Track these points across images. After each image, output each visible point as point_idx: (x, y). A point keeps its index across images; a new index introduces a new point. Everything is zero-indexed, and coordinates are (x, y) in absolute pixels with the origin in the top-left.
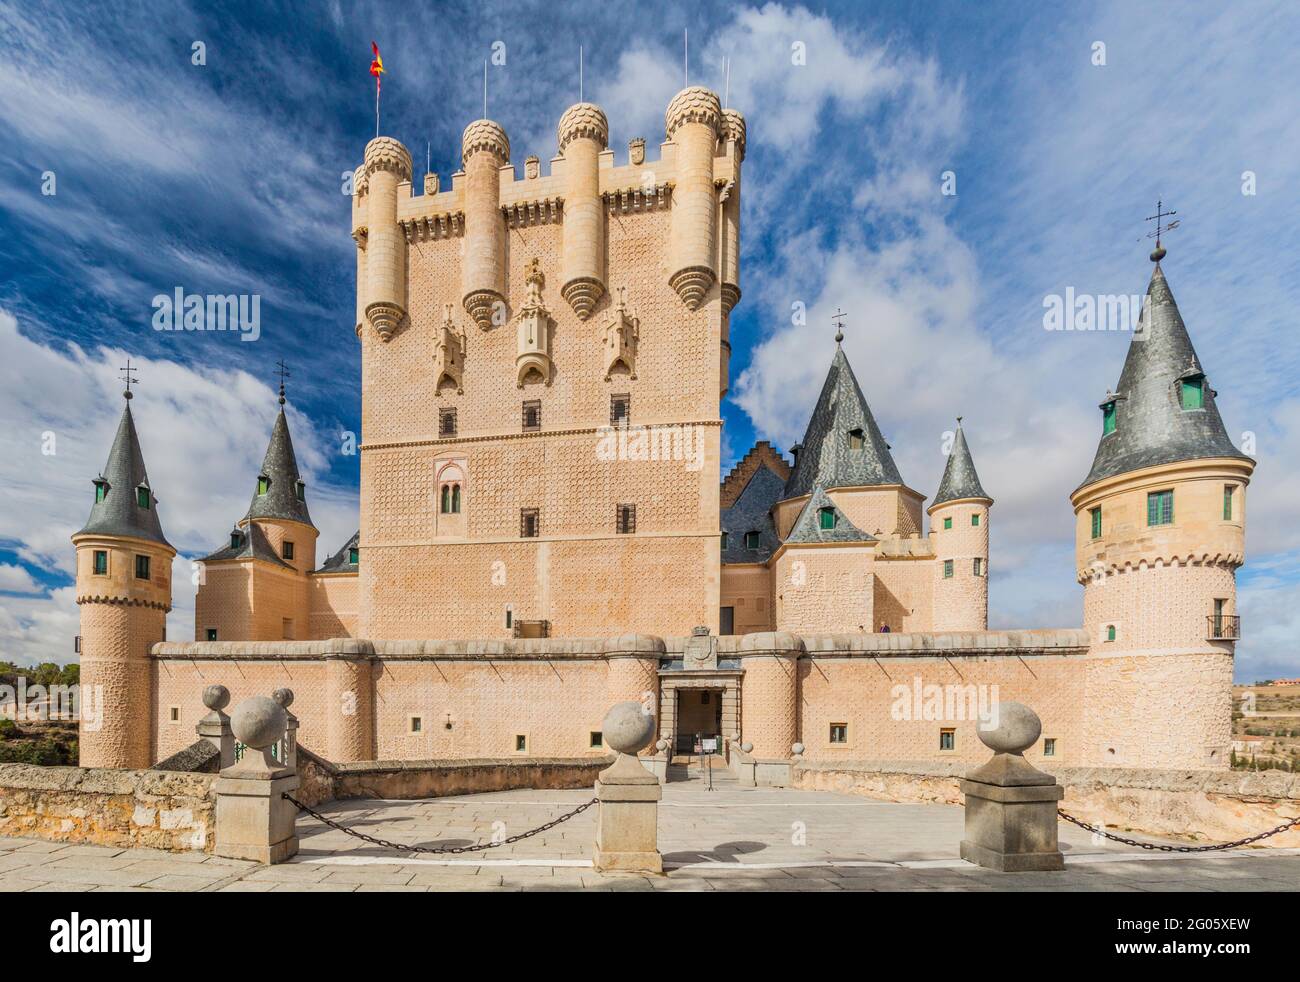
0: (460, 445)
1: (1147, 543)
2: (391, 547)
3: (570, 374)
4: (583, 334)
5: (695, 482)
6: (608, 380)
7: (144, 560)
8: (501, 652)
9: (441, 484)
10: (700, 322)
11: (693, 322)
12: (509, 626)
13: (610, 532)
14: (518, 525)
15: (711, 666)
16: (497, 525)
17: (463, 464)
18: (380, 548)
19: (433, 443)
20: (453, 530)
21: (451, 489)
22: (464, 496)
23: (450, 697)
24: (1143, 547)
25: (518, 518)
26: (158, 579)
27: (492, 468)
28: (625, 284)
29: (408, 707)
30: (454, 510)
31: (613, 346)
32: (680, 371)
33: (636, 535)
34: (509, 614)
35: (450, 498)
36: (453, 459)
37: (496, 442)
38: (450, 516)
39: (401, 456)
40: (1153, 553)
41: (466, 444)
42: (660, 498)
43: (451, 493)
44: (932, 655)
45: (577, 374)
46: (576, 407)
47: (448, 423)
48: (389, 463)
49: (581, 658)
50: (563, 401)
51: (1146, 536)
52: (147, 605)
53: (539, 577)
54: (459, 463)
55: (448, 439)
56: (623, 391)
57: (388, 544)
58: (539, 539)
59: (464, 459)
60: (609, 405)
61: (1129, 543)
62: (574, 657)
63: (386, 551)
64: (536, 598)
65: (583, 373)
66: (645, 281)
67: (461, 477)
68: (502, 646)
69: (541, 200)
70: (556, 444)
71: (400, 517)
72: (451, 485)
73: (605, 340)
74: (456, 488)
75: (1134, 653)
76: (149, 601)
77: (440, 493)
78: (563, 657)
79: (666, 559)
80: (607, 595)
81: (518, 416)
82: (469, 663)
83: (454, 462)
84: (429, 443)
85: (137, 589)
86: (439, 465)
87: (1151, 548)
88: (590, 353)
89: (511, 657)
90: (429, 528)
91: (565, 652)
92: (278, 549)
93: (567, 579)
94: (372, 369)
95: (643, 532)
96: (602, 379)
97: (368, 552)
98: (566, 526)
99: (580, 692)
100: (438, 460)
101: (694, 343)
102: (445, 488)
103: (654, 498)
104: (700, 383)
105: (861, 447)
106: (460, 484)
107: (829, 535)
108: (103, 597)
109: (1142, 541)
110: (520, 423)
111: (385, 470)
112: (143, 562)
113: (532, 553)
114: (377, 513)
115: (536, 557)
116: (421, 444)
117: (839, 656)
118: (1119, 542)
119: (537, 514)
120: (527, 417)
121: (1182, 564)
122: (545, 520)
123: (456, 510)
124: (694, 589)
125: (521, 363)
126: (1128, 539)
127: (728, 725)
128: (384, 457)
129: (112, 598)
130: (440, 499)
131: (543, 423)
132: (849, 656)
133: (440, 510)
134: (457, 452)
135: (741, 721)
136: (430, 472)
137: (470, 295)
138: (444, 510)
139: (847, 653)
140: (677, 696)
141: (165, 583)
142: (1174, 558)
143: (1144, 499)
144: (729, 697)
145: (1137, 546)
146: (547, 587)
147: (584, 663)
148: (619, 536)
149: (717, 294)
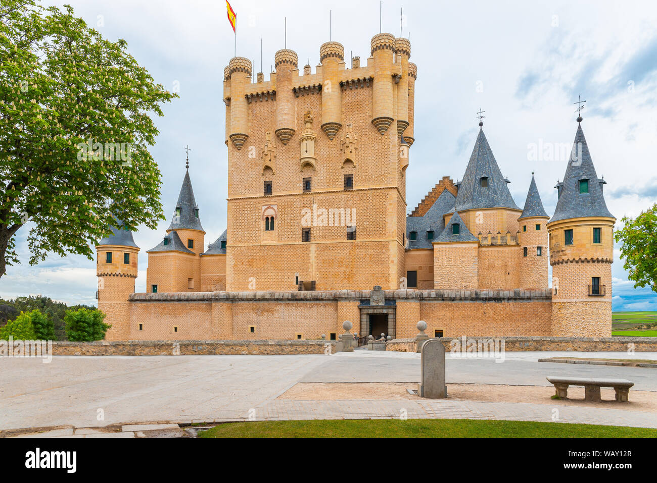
0: (274, 199)
1: (564, 252)
2: (241, 247)
3: (325, 165)
4: (331, 146)
5: (384, 216)
6: (342, 168)
8: (290, 297)
9: (265, 217)
10: (386, 140)
11: (383, 141)
12: (297, 283)
13: (344, 240)
14: (301, 236)
15: (381, 304)
16: (291, 236)
17: (275, 207)
18: (236, 247)
19: (262, 198)
20: (269, 239)
21: (270, 219)
22: (276, 222)
24: (563, 254)
25: (301, 233)
26: (133, 263)
27: (289, 209)
28: (351, 123)
29: (250, 322)
30: (271, 229)
31: (345, 153)
32: (377, 164)
33: (357, 241)
34: (297, 277)
35: (270, 223)
37: (290, 197)
38: (269, 232)
39: (246, 203)
40: (566, 257)
41: (276, 198)
42: (368, 223)
43: (270, 221)
44: (480, 299)
45: (328, 165)
46: (328, 181)
47: (268, 188)
48: (241, 207)
49: (325, 300)
50: (322, 178)
51: (564, 249)
52: (128, 276)
53: (311, 261)
54: (274, 207)
55: (269, 196)
56: (350, 173)
57: (240, 245)
58: (311, 243)
59: (276, 205)
60: (343, 180)
62: (322, 299)
63: (239, 248)
64: (310, 270)
65: (331, 165)
66: (361, 122)
67: (274, 213)
68: (290, 295)
69: (312, 85)
70: (319, 198)
71: (246, 233)
72: (270, 217)
73: (341, 150)
74: (272, 218)
75: (562, 300)
76: (129, 274)
77: (265, 221)
78: (318, 300)
79: (371, 252)
80: (343, 269)
81: (301, 185)
82: (276, 302)
83: (271, 206)
84: (260, 198)
85: (125, 269)
86: (264, 208)
87: (566, 255)
88: (334, 155)
89: (294, 299)
90: (259, 237)
91: (318, 297)
92: (186, 244)
93: (324, 261)
94: (233, 162)
95: (359, 240)
96: (340, 167)
97: (231, 249)
98: (324, 237)
99: (325, 315)
100: (264, 206)
101: (383, 150)
102: (267, 218)
103: (365, 223)
104: (386, 169)
105: (487, 186)
106: (274, 216)
107: (455, 237)
108: (110, 273)
109: (562, 251)
110: (302, 188)
111: (238, 210)
112: (126, 256)
113: (308, 249)
114: (235, 230)
115: (310, 251)
116: (256, 198)
117: (438, 300)
118: (556, 251)
119: (310, 231)
120: (305, 185)
121: (577, 262)
122: (314, 233)
123: (272, 229)
124: (384, 266)
125: (302, 161)
126: (558, 250)
127: (390, 330)
128: (238, 204)
129: (114, 273)
130: (265, 223)
131: (312, 188)
132: (443, 300)
133: (265, 229)
134: (272, 202)
135: (395, 328)
136: (260, 211)
137: (278, 130)
138: (267, 229)
139: (442, 298)
140: (368, 317)
141: (135, 265)
142: (574, 259)
143: (563, 233)
144: (390, 317)
145: (561, 253)
146: (314, 265)
147: (327, 302)
148: (349, 241)
149: (394, 126)
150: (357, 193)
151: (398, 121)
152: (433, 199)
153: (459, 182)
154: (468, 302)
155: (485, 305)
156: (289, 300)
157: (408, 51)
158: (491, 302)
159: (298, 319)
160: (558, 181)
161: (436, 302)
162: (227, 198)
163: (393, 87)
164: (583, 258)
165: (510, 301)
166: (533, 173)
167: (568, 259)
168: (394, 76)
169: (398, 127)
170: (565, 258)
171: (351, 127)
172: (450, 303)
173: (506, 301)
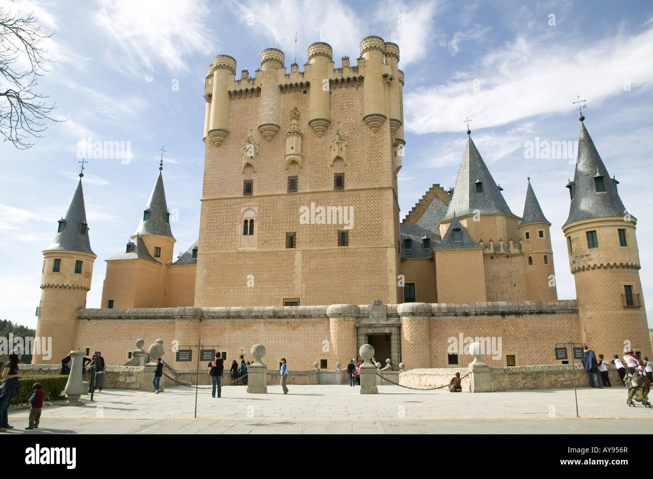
0: (254, 199)
1: (589, 257)
2: (215, 253)
3: (313, 163)
4: (320, 143)
5: (380, 219)
6: (332, 166)
7: (80, 263)
8: (271, 314)
9: (244, 219)
10: (380, 138)
11: (376, 138)
13: (334, 246)
14: (285, 241)
15: (383, 321)
16: (273, 241)
17: (256, 209)
18: (209, 254)
19: (240, 198)
20: (249, 244)
21: (249, 222)
22: (256, 225)
23: (243, 340)
24: (588, 259)
25: (285, 237)
26: (86, 273)
27: (271, 211)
28: (341, 120)
29: (221, 346)
31: (335, 150)
32: (370, 162)
33: (349, 246)
35: (248, 228)
36: (250, 206)
37: (273, 198)
38: (248, 237)
39: (223, 204)
40: (592, 262)
41: (257, 199)
42: (361, 227)
43: (249, 224)
44: (498, 314)
45: (316, 163)
46: (316, 180)
47: (248, 187)
48: (216, 208)
49: (314, 317)
50: (309, 177)
51: (588, 253)
52: (78, 288)
53: (296, 270)
54: (254, 208)
55: (248, 196)
56: (341, 171)
57: (213, 251)
58: (296, 249)
59: (257, 205)
60: (333, 179)
61: (582, 256)
62: (310, 316)
63: (212, 255)
64: (294, 282)
65: (320, 163)
66: (351, 119)
67: (254, 215)
69: (299, 82)
70: (305, 198)
71: (220, 237)
72: (249, 220)
73: (331, 147)
74: (252, 221)
76: (80, 286)
77: (243, 224)
78: (305, 317)
79: (365, 259)
81: (285, 183)
82: (254, 320)
83: (251, 208)
84: (238, 198)
85: (75, 279)
86: (243, 209)
87: (591, 260)
88: (323, 153)
89: (276, 316)
90: (236, 243)
92: (152, 252)
93: (311, 271)
94: (210, 160)
95: (352, 245)
96: (329, 166)
97: (202, 256)
98: (311, 242)
99: (314, 336)
100: (242, 207)
101: (376, 148)
102: (246, 221)
103: (358, 227)
104: (381, 168)
105: (482, 192)
106: (254, 219)
107: (458, 244)
108: (55, 284)
109: (587, 255)
110: (286, 188)
111: (213, 212)
112: (79, 264)
113: (293, 257)
114: (208, 235)
115: (294, 259)
116: (234, 198)
117: (450, 315)
118: (579, 255)
119: (295, 235)
120: (289, 185)
121: (605, 268)
122: (299, 238)
123: (251, 233)
124: (381, 276)
125: (287, 158)
126: (582, 255)
127: (394, 354)
128: (213, 205)
129: (61, 285)
130: (243, 227)
131: (299, 188)
132: (456, 315)
133: (242, 233)
134: (253, 203)
135: (400, 352)
136: (238, 213)
137: (262, 126)
138: (245, 233)
139: (454, 314)
140: (367, 338)
141: (89, 275)
142: (602, 264)
143: (585, 235)
144: (394, 338)
145: (586, 258)
146: (300, 276)
147: (316, 320)
148: (340, 247)
149: (387, 124)
150: (349, 193)
151: (391, 120)
152: (424, 207)
153: (452, 189)
154: (484, 317)
155: (505, 321)
156: (270, 317)
157: (397, 54)
158: (511, 316)
159: (280, 342)
160: (569, 180)
161: (447, 318)
162: (202, 199)
163: (384, 86)
164: (612, 263)
165: (532, 316)
166: (529, 179)
167: (595, 265)
168: (385, 76)
169: (391, 126)
170: (592, 264)
171: (341, 124)
172: (464, 318)
173: (528, 316)
